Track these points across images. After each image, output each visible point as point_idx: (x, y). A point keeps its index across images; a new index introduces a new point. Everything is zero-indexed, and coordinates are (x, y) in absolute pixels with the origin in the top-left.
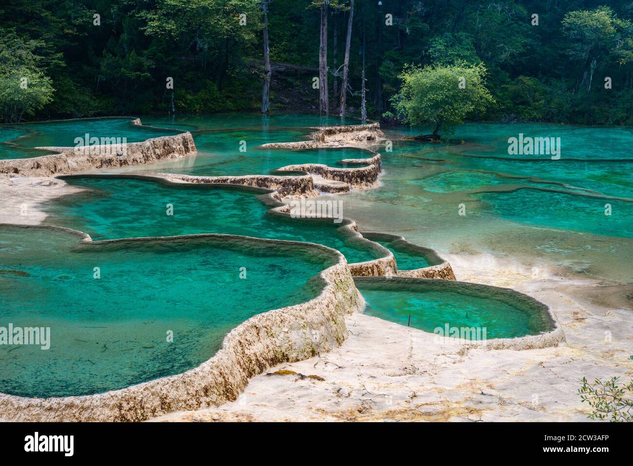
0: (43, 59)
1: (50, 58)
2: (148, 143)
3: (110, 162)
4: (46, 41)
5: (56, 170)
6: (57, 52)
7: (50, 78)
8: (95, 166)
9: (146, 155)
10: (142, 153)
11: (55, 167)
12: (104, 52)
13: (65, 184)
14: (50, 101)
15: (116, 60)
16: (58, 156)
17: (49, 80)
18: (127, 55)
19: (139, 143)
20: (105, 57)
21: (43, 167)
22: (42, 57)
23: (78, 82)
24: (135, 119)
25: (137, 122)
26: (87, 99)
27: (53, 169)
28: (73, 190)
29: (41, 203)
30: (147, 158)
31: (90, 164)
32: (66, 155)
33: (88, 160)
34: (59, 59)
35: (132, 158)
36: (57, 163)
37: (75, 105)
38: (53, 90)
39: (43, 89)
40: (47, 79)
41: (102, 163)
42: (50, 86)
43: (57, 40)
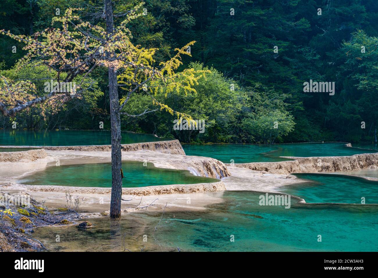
0: (290, 105)
1: (294, 105)
2: (354, 157)
3: (328, 168)
4: (293, 94)
5: (291, 170)
6: (299, 101)
7: (293, 116)
8: (318, 170)
9: (353, 165)
10: (350, 163)
11: (291, 168)
12: (330, 101)
13: (296, 177)
14: (292, 130)
15: (337, 107)
16: (293, 162)
17: (292, 117)
18: (345, 104)
19: (348, 157)
20: (330, 105)
21: (283, 168)
22: (289, 104)
23: (312, 121)
24: (347, 144)
25: (349, 145)
26: (317, 132)
27: (290, 170)
28: (300, 181)
29: (279, 187)
30: (353, 167)
31: (315, 169)
32: (299, 162)
33: (313, 166)
34: (300, 105)
35: (343, 166)
36: (293, 166)
37: (309, 136)
38: (295, 124)
39: (288, 123)
40: (291, 116)
41: (322, 169)
42: (292, 121)
43: (299, 94)
